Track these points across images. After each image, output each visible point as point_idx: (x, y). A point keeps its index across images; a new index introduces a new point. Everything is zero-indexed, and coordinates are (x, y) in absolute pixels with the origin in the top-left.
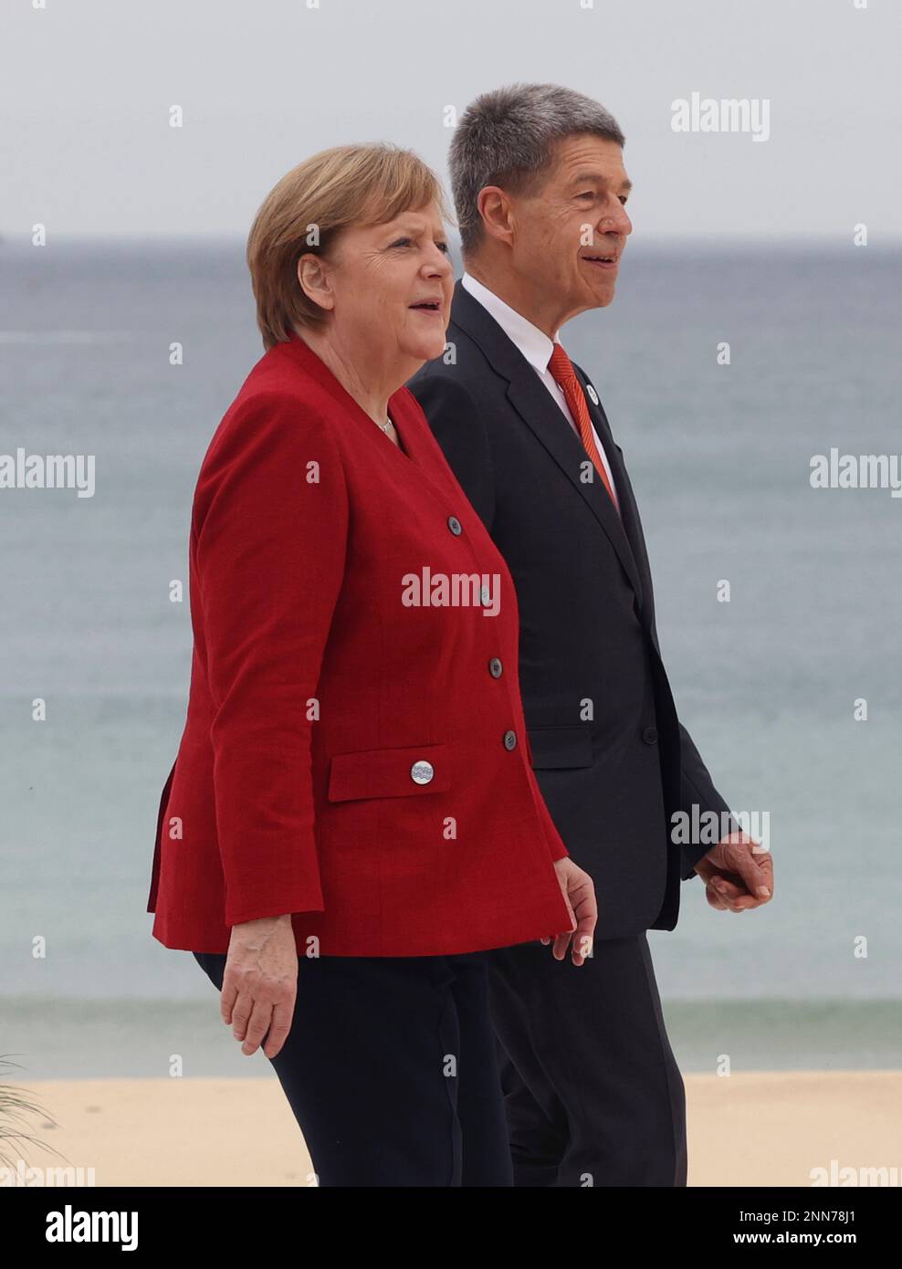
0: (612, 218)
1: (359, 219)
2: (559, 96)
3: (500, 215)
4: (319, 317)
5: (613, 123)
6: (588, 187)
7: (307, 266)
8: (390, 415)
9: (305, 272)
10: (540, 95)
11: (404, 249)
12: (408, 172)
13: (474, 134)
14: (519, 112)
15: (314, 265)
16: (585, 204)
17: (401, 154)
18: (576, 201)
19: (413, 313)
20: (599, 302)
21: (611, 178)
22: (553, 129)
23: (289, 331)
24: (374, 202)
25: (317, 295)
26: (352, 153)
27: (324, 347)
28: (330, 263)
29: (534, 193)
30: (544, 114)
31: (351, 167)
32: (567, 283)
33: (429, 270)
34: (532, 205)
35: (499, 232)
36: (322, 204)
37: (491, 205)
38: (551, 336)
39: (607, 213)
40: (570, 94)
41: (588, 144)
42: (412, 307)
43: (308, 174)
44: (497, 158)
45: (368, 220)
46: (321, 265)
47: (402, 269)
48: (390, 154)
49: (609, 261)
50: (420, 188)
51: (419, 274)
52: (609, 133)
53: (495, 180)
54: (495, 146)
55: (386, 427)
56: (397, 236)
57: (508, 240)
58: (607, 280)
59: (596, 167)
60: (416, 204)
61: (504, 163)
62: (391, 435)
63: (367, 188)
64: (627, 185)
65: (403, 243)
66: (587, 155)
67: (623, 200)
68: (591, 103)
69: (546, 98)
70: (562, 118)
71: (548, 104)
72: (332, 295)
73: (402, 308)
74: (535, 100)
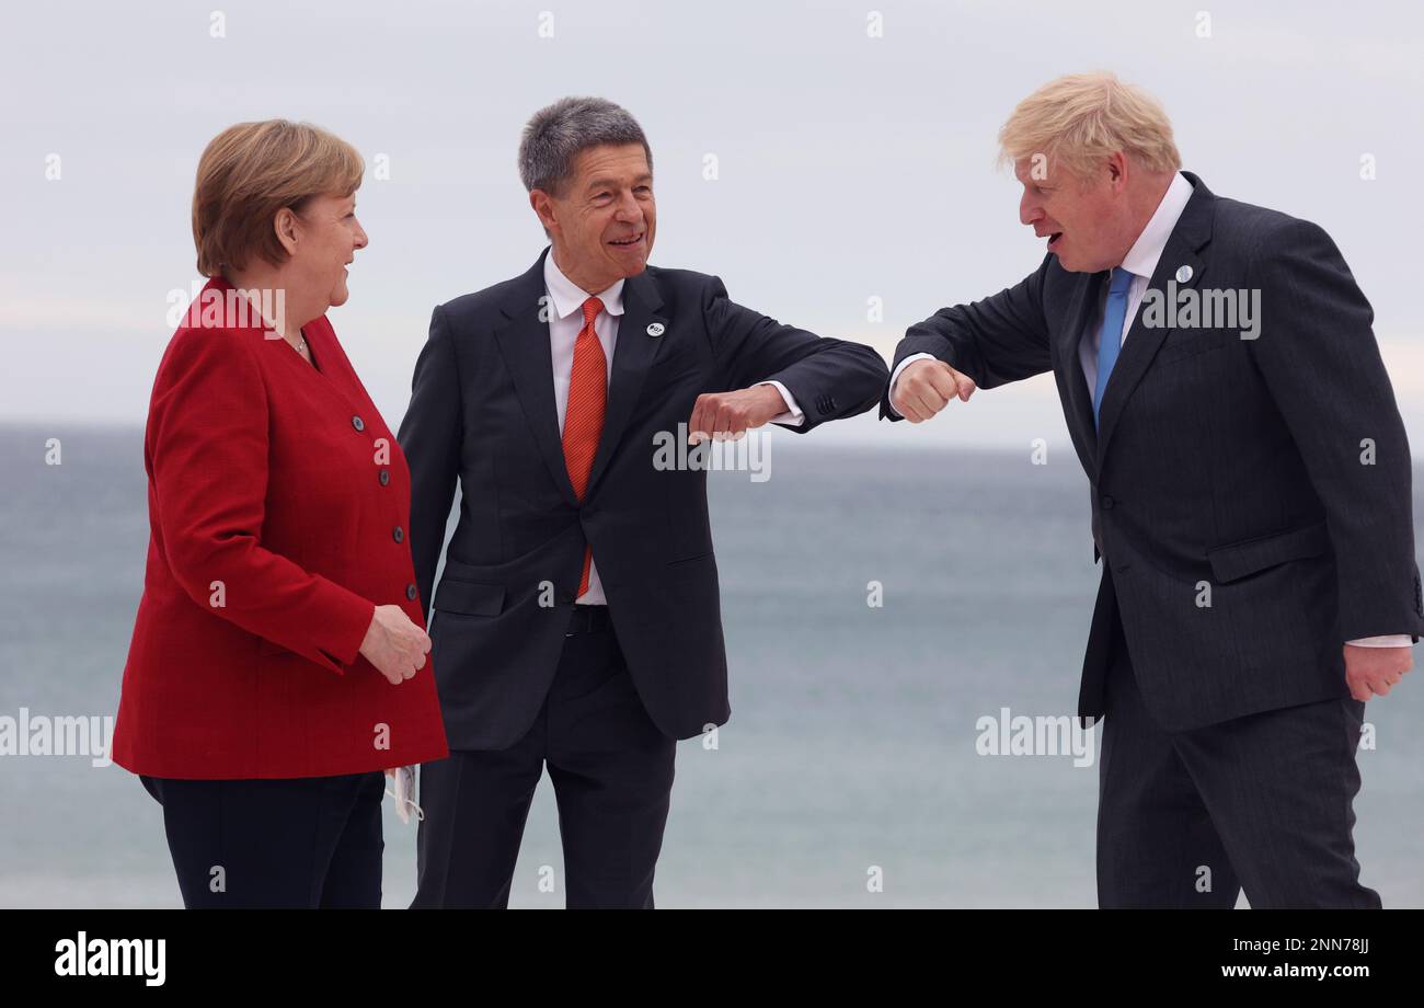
0: (624, 211)
3: (548, 212)
6: (604, 189)
7: (283, 216)
9: (281, 221)
15: (288, 217)
16: (602, 202)
18: (593, 201)
21: (622, 179)
22: (572, 145)
25: (287, 241)
28: (303, 219)
29: (564, 196)
37: (540, 204)
39: (620, 207)
41: (600, 154)
59: (609, 172)
62: (306, 354)
66: (604, 161)
70: (579, 135)
72: (297, 245)
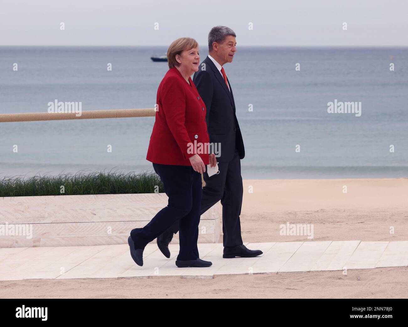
0: (233, 49)
1: (186, 49)
2: (227, 28)
3: (216, 47)
4: (179, 64)
5: (235, 34)
6: (230, 43)
7: (177, 56)
8: (189, 80)
9: (177, 57)
10: (224, 28)
11: (192, 54)
12: (194, 42)
13: (213, 33)
14: (220, 31)
15: (178, 56)
16: (230, 46)
17: (192, 39)
18: (228, 46)
19: (193, 64)
20: (230, 62)
21: (234, 42)
22: (226, 34)
23: (174, 66)
24: (188, 47)
25: (178, 61)
26: (185, 39)
27: (179, 69)
28: (181, 56)
29: (222, 44)
30: (225, 31)
31: (184, 41)
32: (226, 59)
33: (196, 58)
34: (221, 46)
35: (216, 49)
36: (180, 47)
37: (215, 45)
38: (222, 66)
40: (229, 28)
41: (231, 37)
42: (193, 63)
43: (178, 42)
44: (217, 37)
45: (187, 50)
46: (179, 56)
47: (192, 58)
48: (191, 39)
49: (232, 56)
50: (195, 45)
51: (195, 58)
52: (234, 35)
53: (216, 41)
54: (216, 36)
55: (188, 82)
56: (192, 52)
57: (217, 51)
58: (232, 59)
59: (232, 40)
60: (195, 47)
61: (218, 39)
62: (189, 83)
63: (187, 44)
64: (236, 43)
65: (192, 53)
66: (230, 38)
67: (235, 45)
68: (232, 30)
69: (225, 29)
71: (225, 30)
72: (181, 61)
73: (192, 63)
74: (223, 29)
